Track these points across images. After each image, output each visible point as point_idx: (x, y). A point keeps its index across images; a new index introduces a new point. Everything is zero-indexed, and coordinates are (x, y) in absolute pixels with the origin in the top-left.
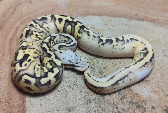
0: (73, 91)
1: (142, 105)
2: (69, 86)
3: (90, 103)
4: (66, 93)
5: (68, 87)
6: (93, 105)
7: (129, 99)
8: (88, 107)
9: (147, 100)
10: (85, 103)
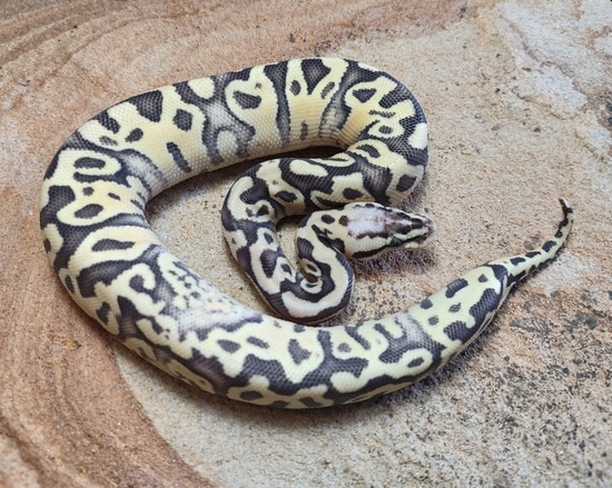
0: (446, 436)
1: (594, 311)
2: (422, 435)
3: (516, 425)
4: (442, 463)
5: (423, 440)
6: (525, 419)
7: (560, 324)
8: (526, 438)
9: (585, 287)
10: (509, 436)
